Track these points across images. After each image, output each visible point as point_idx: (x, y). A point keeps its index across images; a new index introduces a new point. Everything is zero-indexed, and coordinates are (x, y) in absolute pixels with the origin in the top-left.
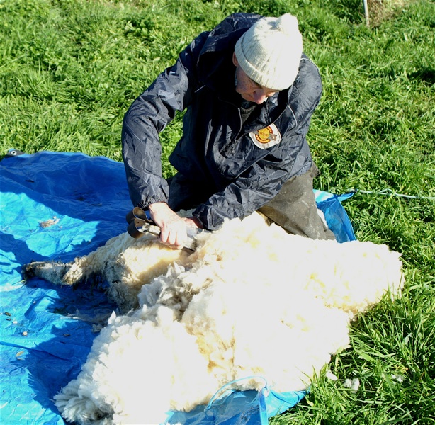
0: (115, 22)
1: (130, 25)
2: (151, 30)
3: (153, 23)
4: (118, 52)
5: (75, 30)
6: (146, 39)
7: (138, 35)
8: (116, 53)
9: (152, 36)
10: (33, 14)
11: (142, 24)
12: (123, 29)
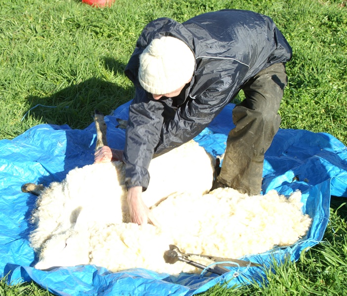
0: (316, 16)
1: (326, 18)
2: (340, 24)
3: (342, 19)
4: (305, 36)
5: (285, 18)
6: (334, 30)
7: (330, 27)
8: (303, 37)
9: (339, 28)
10: (263, 4)
11: (335, 19)
12: (321, 22)
